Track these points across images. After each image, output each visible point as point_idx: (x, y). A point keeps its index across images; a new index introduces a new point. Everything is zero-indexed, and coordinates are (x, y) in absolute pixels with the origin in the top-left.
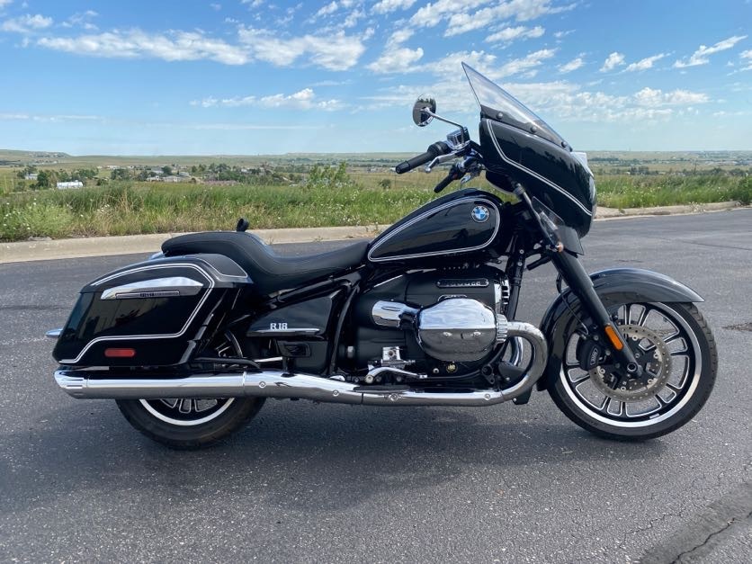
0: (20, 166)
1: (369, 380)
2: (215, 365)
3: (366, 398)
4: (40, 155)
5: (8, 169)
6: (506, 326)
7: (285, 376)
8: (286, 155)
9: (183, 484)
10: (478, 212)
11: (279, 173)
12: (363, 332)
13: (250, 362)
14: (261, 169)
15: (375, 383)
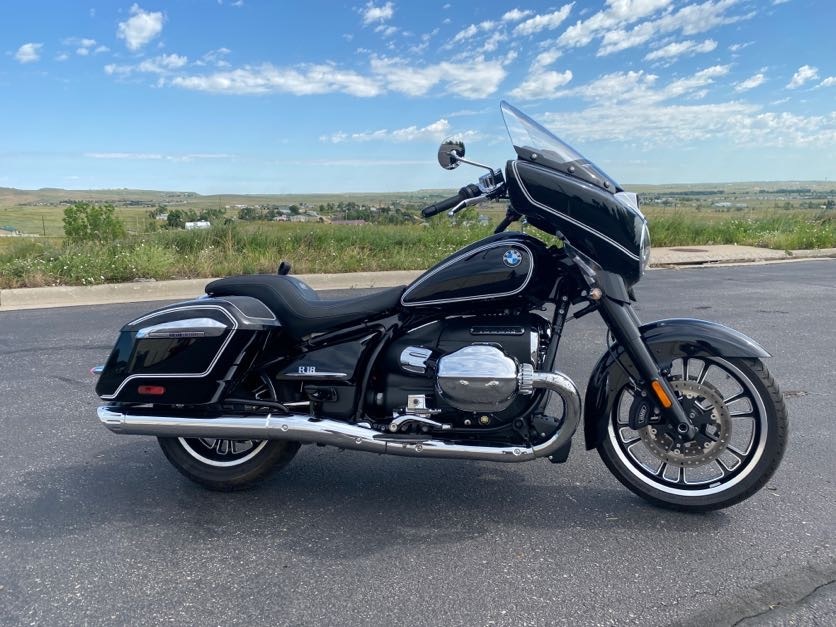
0: (153, 206)
1: (393, 429)
2: (246, 407)
3: (390, 447)
4: (172, 195)
5: (141, 210)
6: (531, 376)
7: (311, 420)
8: (418, 192)
9: (207, 523)
10: (510, 256)
11: (410, 212)
12: (392, 378)
13: (279, 405)
14: (391, 207)
15: (399, 431)
